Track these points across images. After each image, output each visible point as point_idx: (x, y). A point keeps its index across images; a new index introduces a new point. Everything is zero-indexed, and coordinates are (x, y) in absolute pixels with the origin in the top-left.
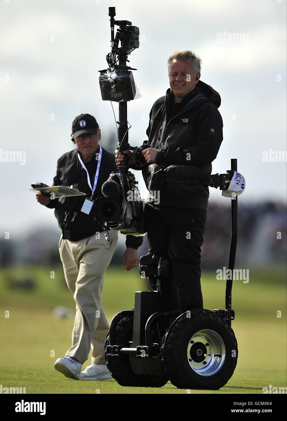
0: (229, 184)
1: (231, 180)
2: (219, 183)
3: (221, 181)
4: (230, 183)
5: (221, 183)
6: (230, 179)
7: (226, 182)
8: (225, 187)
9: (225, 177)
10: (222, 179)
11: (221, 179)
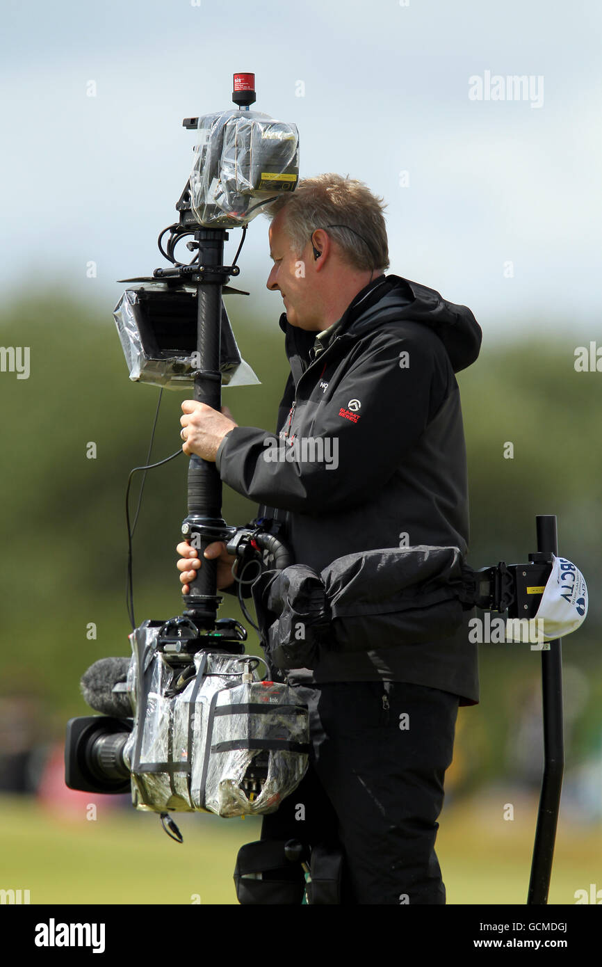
0: (538, 598)
1: (545, 585)
2: (506, 594)
3: (513, 588)
4: (542, 594)
5: (513, 596)
6: (543, 582)
7: (530, 590)
8: (526, 607)
9: (524, 574)
10: (515, 581)
11: (512, 581)
